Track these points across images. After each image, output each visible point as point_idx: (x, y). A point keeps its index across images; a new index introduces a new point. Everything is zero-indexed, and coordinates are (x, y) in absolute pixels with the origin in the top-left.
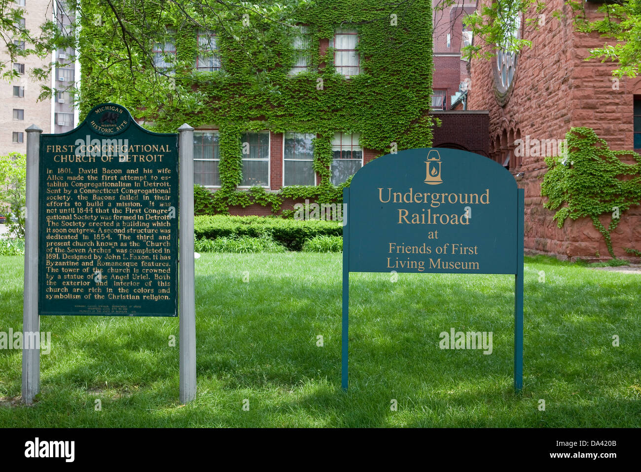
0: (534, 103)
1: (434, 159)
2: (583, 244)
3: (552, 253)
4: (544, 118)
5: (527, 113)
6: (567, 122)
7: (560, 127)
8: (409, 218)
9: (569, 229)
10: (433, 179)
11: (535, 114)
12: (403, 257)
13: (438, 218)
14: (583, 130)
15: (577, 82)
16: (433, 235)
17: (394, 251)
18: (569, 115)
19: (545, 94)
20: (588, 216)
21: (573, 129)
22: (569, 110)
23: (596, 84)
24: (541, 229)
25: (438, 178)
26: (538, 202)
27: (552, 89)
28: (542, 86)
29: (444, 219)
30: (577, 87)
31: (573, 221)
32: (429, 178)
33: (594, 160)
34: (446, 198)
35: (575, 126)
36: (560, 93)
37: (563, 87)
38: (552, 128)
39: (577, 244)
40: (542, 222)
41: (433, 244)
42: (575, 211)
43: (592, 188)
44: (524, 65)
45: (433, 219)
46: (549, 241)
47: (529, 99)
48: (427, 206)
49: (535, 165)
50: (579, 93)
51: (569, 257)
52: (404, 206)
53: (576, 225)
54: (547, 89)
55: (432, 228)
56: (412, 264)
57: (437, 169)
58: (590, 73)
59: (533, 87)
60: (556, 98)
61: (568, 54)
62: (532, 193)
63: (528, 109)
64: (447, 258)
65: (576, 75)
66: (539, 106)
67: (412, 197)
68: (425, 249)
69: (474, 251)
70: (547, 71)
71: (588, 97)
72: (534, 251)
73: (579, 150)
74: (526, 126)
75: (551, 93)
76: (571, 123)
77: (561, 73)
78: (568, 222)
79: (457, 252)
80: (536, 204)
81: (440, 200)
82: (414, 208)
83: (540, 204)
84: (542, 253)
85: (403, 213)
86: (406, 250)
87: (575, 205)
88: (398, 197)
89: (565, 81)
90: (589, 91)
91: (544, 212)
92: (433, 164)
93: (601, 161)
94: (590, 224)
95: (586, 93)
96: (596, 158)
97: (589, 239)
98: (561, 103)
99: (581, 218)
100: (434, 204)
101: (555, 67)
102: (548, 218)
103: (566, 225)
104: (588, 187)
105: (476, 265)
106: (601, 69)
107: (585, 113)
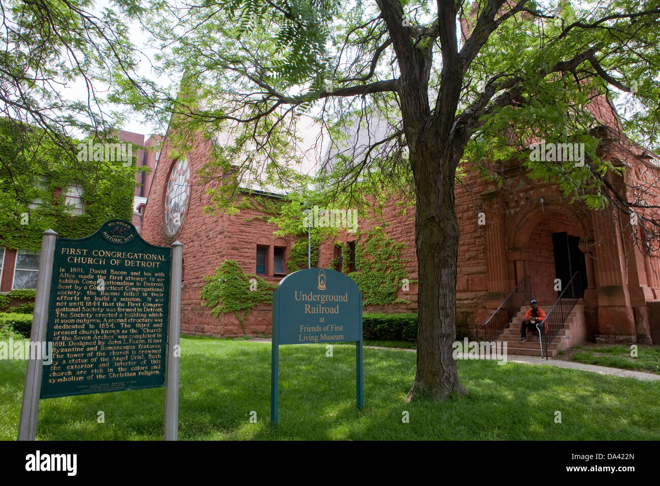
0: (196, 244)
1: (322, 275)
2: (230, 327)
3: (209, 334)
4: (204, 253)
5: (190, 249)
6: (223, 256)
7: (217, 259)
8: (310, 310)
9: (222, 319)
10: (322, 287)
11: (197, 250)
12: (307, 334)
13: (324, 309)
14: (232, 261)
15: (230, 234)
16: (322, 320)
17: (303, 330)
18: (224, 252)
19: (205, 239)
20: (234, 311)
21: (226, 260)
22: (224, 250)
23: (239, 237)
24: (200, 319)
25: (324, 286)
26: (198, 303)
27: (211, 236)
28: (203, 233)
29: (327, 310)
30: (229, 237)
31: (225, 314)
32: (320, 286)
33: (237, 279)
34: (328, 297)
35: (227, 259)
36: (218, 240)
37: (220, 236)
38: (209, 260)
39: (226, 327)
40: (201, 315)
41: (322, 325)
42: (227, 308)
43: (235, 295)
44: (189, 221)
45: (322, 310)
46: (206, 326)
47: (192, 241)
48: (319, 303)
49: (195, 280)
50: (230, 241)
51: (222, 335)
52: (308, 302)
53: (226, 317)
54: (208, 237)
55: (322, 315)
56: (312, 338)
57: (324, 281)
58: (236, 230)
59: (196, 234)
60: (214, 242)
61: (224, 218)
62: (192, 297)
63: (191, 247)
64: (329, 333)
65: (229, 231)
66: (201, 246)
67: (312, 297)
68: (318, 329)
69: (341, 328)
70: (208, 226)
71: (235, 243)
72: (194, 333)
73: (229, 273)
74: (189, 257)
75: (210, 239)
76: (225, 257)
77: (219, 228)
78: (222, 315)
79: (333, 329)
80: (195, 304)
81: (325, 299)
82: (313, 304)
83: (199, 304)
84: (201, 334)
85: (308, 307)
86: (309, 330)
87: (226, 304)
88: (305, 297)
89: (221, 233)
90: (235, 240)
91: (203, 309)
92: (322, 278)
93: (240, 279)
94: (234, 316)
95: (234, 241)
96: (238, 278)
97: (233, 324)
98: (218, 245)
99: (229, 312)
100: (323, 302)
101: (214, 224)
102: (206, 312)
103: (220, 316)
104: (234, 294)
105: (341, 337)
106: (242, 228)
107: (233, 252)
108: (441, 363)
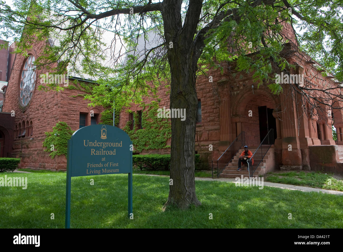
0: (40, 112)
1: (104, 129)
2: (62, 164)
3: (48, 169)
4: (45, 117)
5: (36, 115)
6: (57, 119)
7: (53, 121)
8: (95, 152)
9: (57, 159)
10: (104, 137)
11: (41, 116)
12: (93, 169)
13: (105, 152)
14: (63, 123)
15: (62, 106)
16: (103, 159)
17: (89, 166)
18: (58, 117)
19: (46, 109)
20: (64, 154)
21: (59, 122)
22: (58, 115)
23: (68, 107)
24: (42, 160)
25: (105, 137)
26: (42, 149)
27: (50, 107)
28: (45, 105)
29: (107, 153)
30: (62, 107)
31: (59, 156)
32: (102, 136)
33: (66, 134)
34: (108, 144)
35: (60, 121)
36: (54, 109)
37: (55, 107)
38: (49, 121)
39: (60, 165)
40: (44, 157)
41: (103, 163)
42: (60, 152)
43: (66, 144)
44: (36, 97)
45: (104, 153)
46: (47, 164)
47: (38, 110)
48: (101, 148)
49: (39, 135)
50: (62, 110)
51: (57, 170)
52: (93, 147)
53: (60, 158)
54: (48, 107)
55: (103, 156)
56: (96, 171)
57: (105, 133)
58: (66, 103)
59: (40, 105)
60: (52, 110)
61: (58, 95)
62: (38, 146)
63: (37, 114)
64: (108, 168)
65: (61, 103)
66: (43, 113)
67: (96, 144)
68: (101, 165)
69: (117, 165)
70: (48, 100)
71: (65, 111)
72: (38, 168)
73: (61, 130)
74: (36, 120)
75: (49, 109)
76: (59, 120)
77: (54, 102)
78: (57, 156)
79: (112, 165)
80: (40, 150)
81: (106, 145)
82: (97, 149)
83: (42, 150)
84: (43, 169)
85: (93, 151)
86: (94, 166)
87: (60, 150)
88: (91, 144)
89: (56, 105)
90: (66, 109)
91: (44, 153)
92: (104, 131)
93: (69, 134)
94: (65, 157)
95: (65, 110)
96: (67, 133)
97: (64, 162)
98: (54, 113)
99: (62, 155)
100: (104, 147)
101: (52, 99)
102: (47, 155)
103: (55, 158)
104: (64, 144)
105: (118, 170)
106: (70, 102)
107: (64, 117)
108: (185, 186)
